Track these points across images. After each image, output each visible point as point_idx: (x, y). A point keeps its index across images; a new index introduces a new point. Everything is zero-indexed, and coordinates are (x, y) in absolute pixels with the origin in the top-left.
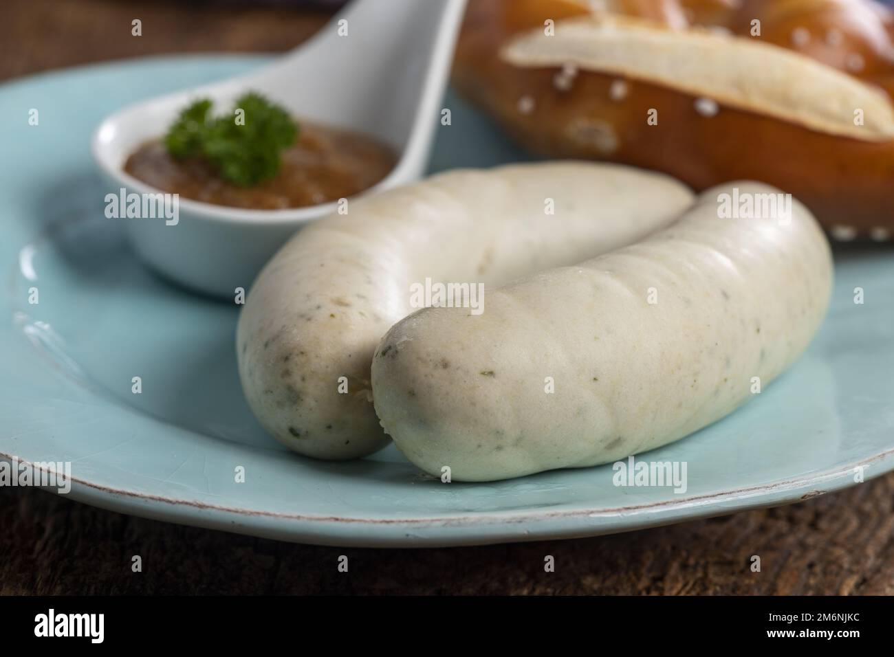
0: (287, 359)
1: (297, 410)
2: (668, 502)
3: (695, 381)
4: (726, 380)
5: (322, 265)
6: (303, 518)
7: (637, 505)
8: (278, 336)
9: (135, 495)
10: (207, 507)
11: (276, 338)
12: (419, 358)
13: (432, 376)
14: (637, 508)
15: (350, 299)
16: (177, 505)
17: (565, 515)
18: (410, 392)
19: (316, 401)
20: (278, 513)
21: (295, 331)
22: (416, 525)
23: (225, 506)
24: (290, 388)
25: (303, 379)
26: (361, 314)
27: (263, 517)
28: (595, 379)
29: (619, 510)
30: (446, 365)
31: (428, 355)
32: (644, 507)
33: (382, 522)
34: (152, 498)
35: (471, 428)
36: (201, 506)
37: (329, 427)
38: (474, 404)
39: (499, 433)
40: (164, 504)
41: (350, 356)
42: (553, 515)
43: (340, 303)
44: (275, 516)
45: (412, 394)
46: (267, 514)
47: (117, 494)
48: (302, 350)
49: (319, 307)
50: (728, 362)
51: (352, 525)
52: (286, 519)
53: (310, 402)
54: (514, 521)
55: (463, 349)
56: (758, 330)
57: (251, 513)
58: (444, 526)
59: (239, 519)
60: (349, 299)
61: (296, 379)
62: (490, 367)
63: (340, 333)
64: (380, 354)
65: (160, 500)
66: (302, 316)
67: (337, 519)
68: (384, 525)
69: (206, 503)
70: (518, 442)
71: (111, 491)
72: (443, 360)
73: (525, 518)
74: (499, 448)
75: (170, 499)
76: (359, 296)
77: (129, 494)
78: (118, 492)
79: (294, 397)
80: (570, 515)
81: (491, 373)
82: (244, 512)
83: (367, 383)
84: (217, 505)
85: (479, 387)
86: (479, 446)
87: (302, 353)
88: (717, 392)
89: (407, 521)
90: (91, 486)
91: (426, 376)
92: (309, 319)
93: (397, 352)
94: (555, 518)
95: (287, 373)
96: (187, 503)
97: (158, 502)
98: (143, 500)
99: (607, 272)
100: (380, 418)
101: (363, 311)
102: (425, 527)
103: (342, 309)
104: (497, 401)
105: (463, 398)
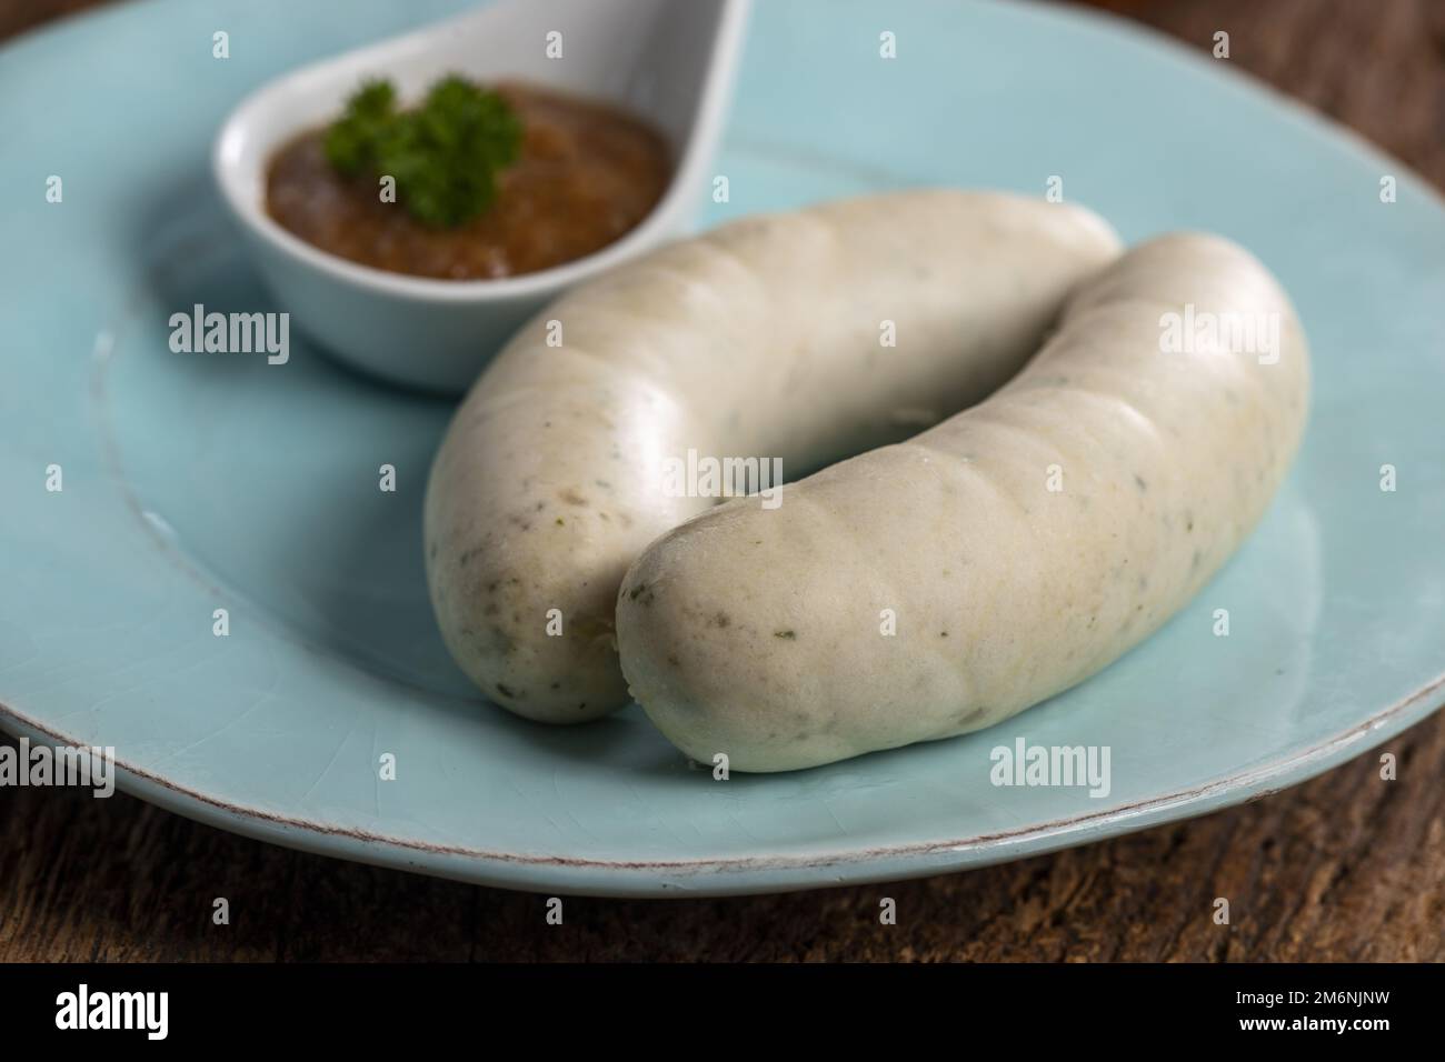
0: (492, 587)
1: (508, 663)
2: (1046, 826)
3: (1093, 619)
4: (1140, 608)
5: (548, 425)
6: (514, 858)
7: (1001, 832)
8: (481, 550)
9: (268, 817)
10: (374, 839)
11: (478, 551)
12: (685, 610)
13: (703, 637)
14: (1001, 837)
15: (586, 492)
16: (330, 836)
17: (895, 852)
18: (670, 660)
19: (536, 651)
20: (476, 850)
21: (505, 546)
22: (678, 871)
23: (400, 838)
24: (498, 631)
25: (517, 619)
26: (603, 516)
27: (455, 856)
28: (944, 634)
29: (974, 842)
30: (723, 622)
31: (698, 605)
32: (1011, 835)
33: (627, 866)
34: (294, 823)
35: (761, 712)
36: (365, 838)
37: (556, 686)
38: (764, 679)
39: (801, 718)
40: (310, 834)
41: (585, 584)
42: (877, 853)
43: (573, 499)
44: (472, 854)
45: (674, 662)
46: (462, 852)
47: (243, 816)
48: (515, 577)
49: (540, 507)
50: (1143, 583)
51: (585, 871)
52: (489, 860)
53: (526, 652)
54: (820, 863)
55: (749, 598)
56: (1190, 527)
57: (438, 850)
58: (717, 872)
59: (421, 859)
60: (582, 494)
61: (506, 618)
62: (789, 625)
63: (571, 550)
64: (628, 594)
65: (306, 826)
66: (516, 520)
67: (562, 862)
68: (630, 872)
69: (372, 832)
70: (829, 728)
71: (234, 810)
72: (719, 615)
73: (837, 859)
74: (802, 737)
75: (320, 825)
76: (602, 484)
77: (260, 816)
78: (244, 812)
79: (504, 643)
80: (902, 852)
81: (790, 634)
82: (426, 848)
83: (610, 625)
84: (388, 837)
85: (771, 654)
86: (773, 736)
87: (515, 581)
88: (1126, 626)
89: (664, 865)
90: (205, 800)
91: (695, 637)
92: (526, 528)
93: (652, 596)
94: (880, 857)
95: (492, 609)
96: (344, 833)
97: (303, 829)
98: (281, 825)
99: (966, 460)
100: (628, 681)
101: (605, 512)
102: (690, 875)
103: (575, 510)
104: (798, 675)
105: (749, 671)
